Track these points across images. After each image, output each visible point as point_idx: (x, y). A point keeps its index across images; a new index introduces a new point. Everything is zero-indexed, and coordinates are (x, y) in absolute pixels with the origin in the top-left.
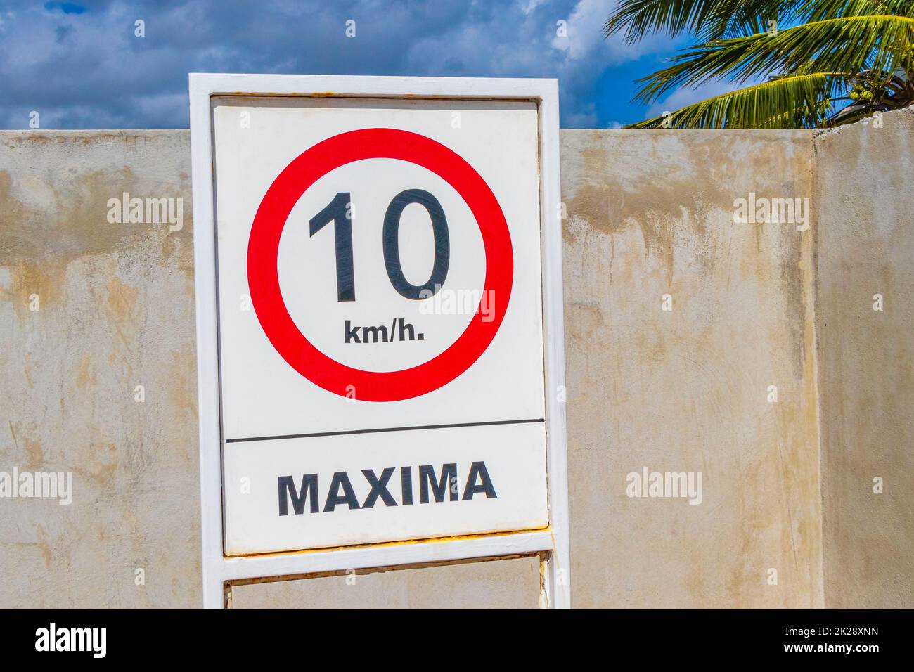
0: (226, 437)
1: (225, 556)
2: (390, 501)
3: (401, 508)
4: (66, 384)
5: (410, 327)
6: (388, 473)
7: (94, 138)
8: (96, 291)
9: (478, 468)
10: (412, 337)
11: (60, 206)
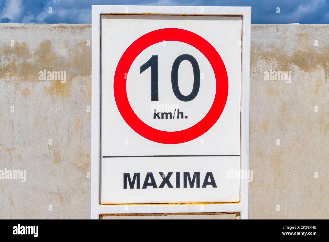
0: (103, 155)
1: (100, 204)
2: (170, 186)
3: (175, 189)
4: (70, 129)
5: (182, 113)
6: (170, 174)
7: (84, 27)
8: (83, 91)
9: (209, 174)
10: (182, 117)
11: (70, 55)
